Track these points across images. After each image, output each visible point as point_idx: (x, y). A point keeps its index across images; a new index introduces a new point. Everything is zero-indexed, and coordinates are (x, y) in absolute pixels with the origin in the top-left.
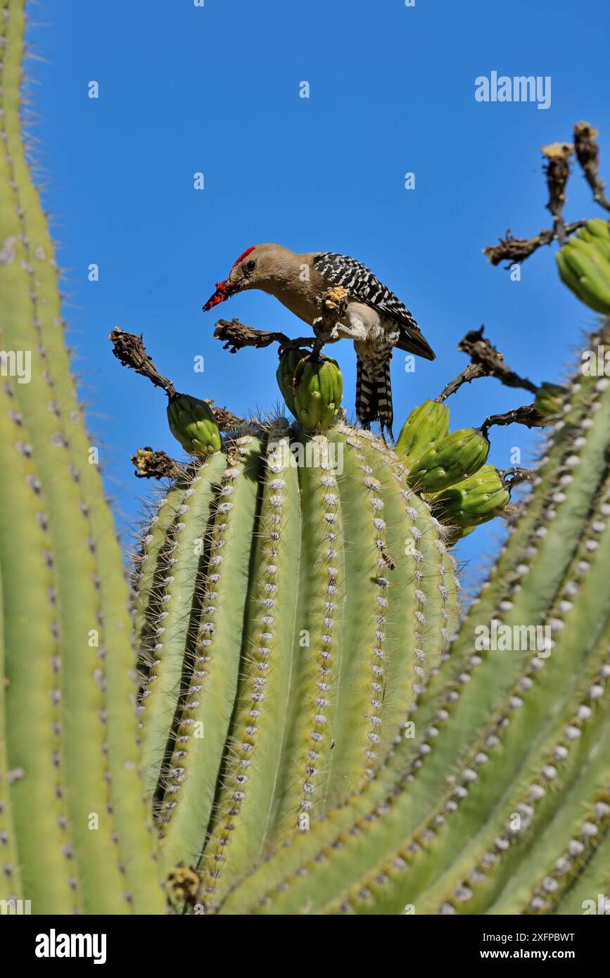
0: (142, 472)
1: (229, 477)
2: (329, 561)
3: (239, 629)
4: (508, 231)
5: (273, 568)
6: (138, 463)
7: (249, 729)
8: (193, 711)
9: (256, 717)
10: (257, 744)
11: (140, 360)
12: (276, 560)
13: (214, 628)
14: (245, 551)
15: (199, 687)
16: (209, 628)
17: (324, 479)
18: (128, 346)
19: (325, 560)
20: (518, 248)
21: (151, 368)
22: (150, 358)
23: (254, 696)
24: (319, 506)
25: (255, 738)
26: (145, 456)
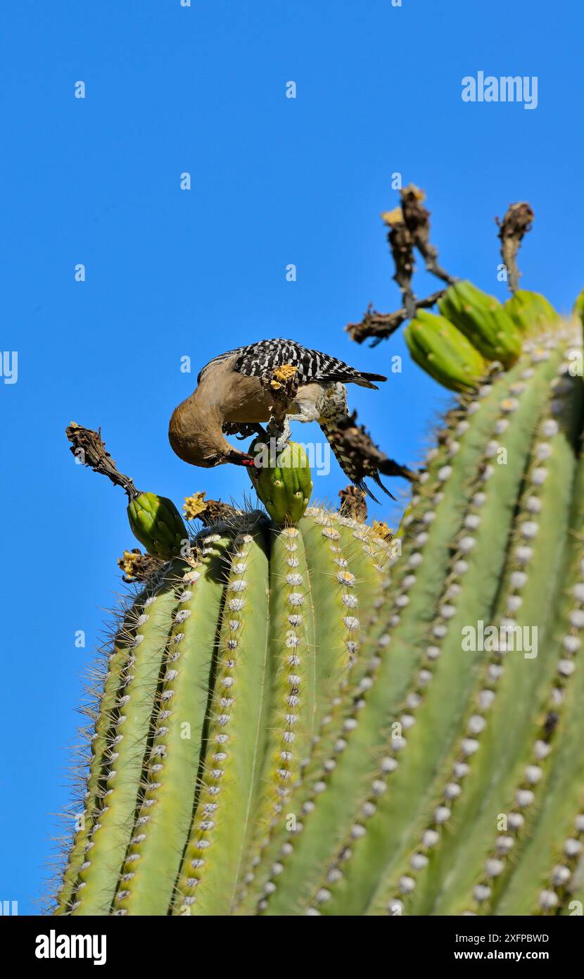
0: (129, 577)
1: (188, 581)
2: (291, 669)
3: (196, 750)
4: (370, 306)
5: (228, 680)
6: (125, 567)
7: (195, 862)
8: (138, 845)
9: (203, 848)
10: (204, 879)
11: (97, 457)
12: (232, 671)
13: (166, 750)
14: (205, 663)
15: (146, 818)
16: (159, 751)
17: (289, 577)
18: (84, 442)
19: (287, 667)
20: (380, 323)
21: (109, 466)
22: (108, 455)
23: (203, 824)
24: (283, 607)
25: (200, 871)
26: (132, 559)
